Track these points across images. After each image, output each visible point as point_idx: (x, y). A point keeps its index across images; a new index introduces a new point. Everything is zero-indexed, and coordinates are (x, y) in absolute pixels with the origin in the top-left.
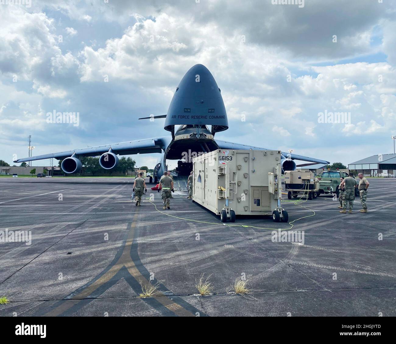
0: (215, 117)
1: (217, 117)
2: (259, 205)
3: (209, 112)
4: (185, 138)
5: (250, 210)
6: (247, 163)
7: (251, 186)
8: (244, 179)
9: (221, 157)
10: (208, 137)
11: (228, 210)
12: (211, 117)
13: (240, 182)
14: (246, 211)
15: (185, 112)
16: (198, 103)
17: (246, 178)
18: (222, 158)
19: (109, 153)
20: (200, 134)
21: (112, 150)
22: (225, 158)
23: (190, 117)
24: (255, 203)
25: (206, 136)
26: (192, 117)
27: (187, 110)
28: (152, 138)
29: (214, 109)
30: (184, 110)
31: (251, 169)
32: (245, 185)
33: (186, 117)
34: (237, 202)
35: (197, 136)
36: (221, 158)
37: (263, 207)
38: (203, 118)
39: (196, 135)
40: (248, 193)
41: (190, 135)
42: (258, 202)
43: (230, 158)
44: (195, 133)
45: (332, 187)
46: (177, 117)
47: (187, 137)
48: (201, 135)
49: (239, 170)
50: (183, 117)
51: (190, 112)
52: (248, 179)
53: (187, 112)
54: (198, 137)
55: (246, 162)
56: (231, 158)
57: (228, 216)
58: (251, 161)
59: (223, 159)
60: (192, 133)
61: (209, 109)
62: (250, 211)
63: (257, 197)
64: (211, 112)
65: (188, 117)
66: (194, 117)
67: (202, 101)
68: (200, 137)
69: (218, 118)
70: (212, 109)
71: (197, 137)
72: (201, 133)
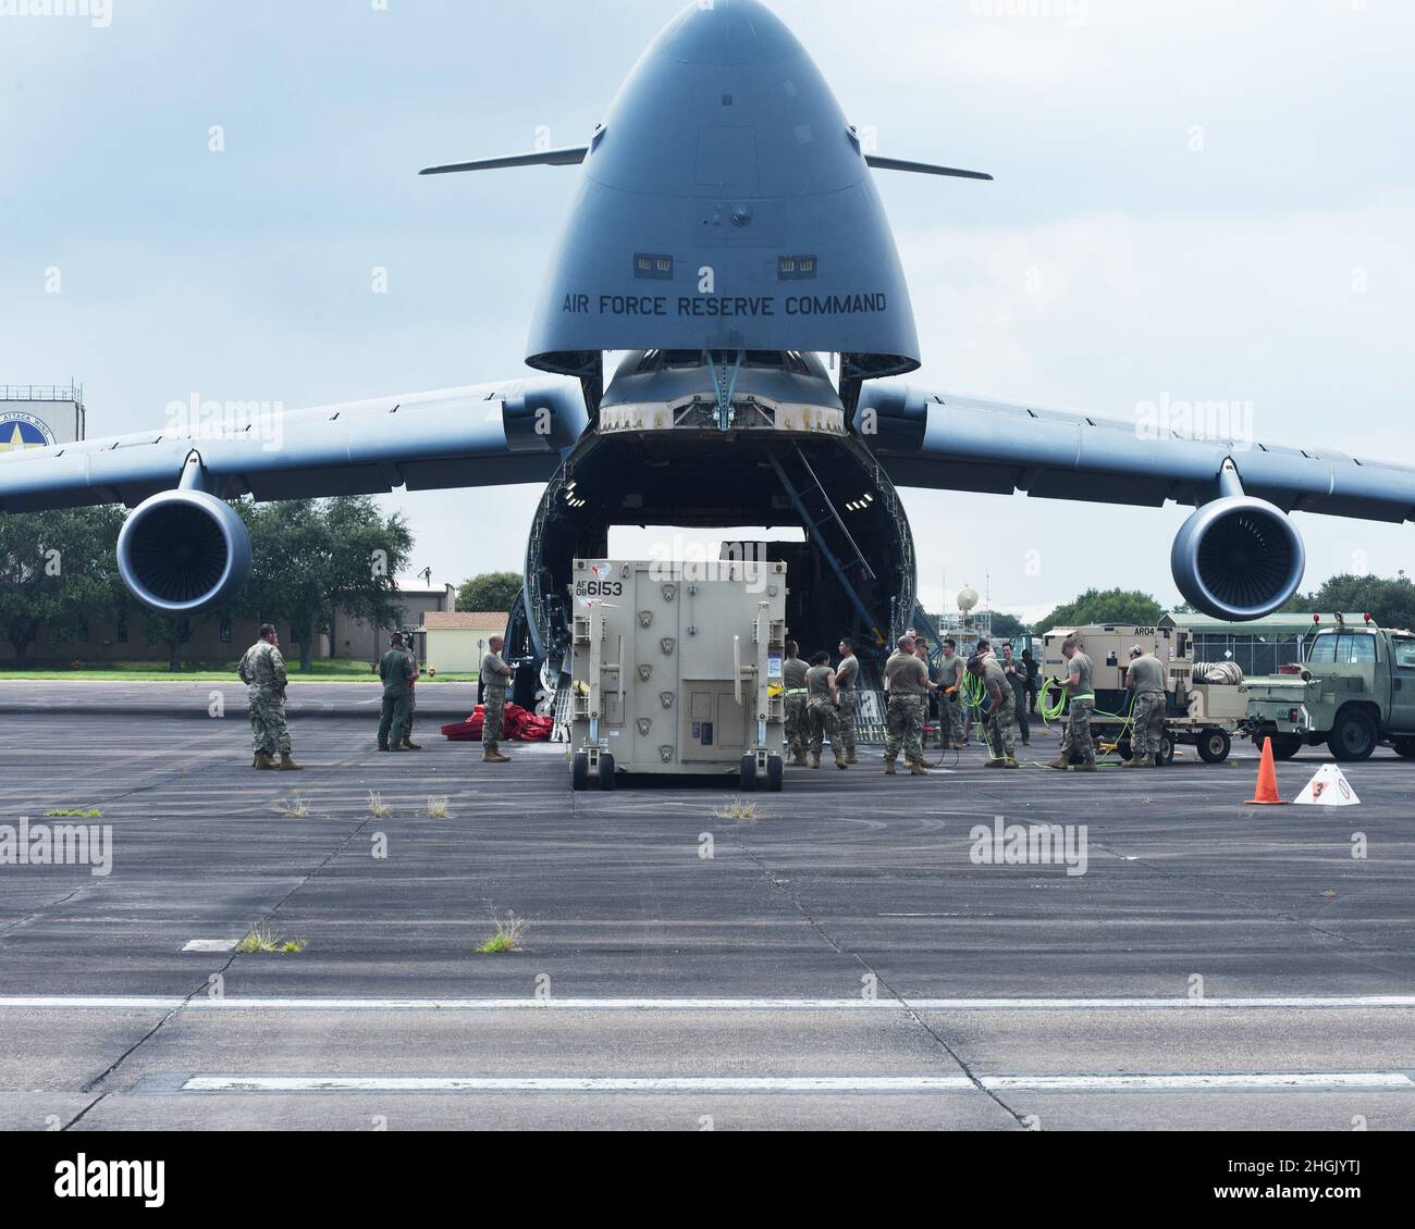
0: (823, 302)
1: (833, 304)
2: (710, 743)
3: (782, 276)
4: (649, 425)
5: (680, 758)
6: (673, 604)
7: (684, 680)
8: (663, 657)
9: (586, 584)
10: (787, 422)
11: (594, 752)
12: (794, 306)
13: (647, 668)
14: (666, 760)
15: (638, 273)
16: (717, 224)
17: (666, 652)
18: (589, 588)
19: (185, 493)
20: (734, 404)
21: (203, 468)
22: (597, 587)
23: (670, 306)
24: (696, 735)
25: (770, 412)
26: (680, 307)
27: (649, 265)
28: (487, 389)
29: (814, 260)
30: (636, 263)
31: (685, 625)
32: (665, 676)
33: (648, 306)
34: (638, 734)
35: (716, 416)
36: (586, 587)
37: (722, 747)
38: (748, 309)
39: (709, 407)
40: (674, 704)
41: (678, 411)
42: (706, 733)
43: (614, 589)
44: (706, 397)
45: (1307, 708)
46: (594, 304)
47: (658, 421)
48: (741, 408)
49: (646, 626)
50: (630, 304)
51: (669, 276)
52: (673, 656)
53: (654, 274)
54: (724, 419)
55: (668, 599)
56: (618, 586)
57: (593, 770)
58: (684, 595)
59: (592, 591)
60: (686, 400)
61: (783, 260)
62: (679, 762)
63: (702, 715)
64: (798, 275)
65: (656, 306)
66: (695, 307)
67: (741, 212)
68: (734, 422)
69: (842, 311)
70: (799, 260)
71: (715, 423)
72: (743, 397)
